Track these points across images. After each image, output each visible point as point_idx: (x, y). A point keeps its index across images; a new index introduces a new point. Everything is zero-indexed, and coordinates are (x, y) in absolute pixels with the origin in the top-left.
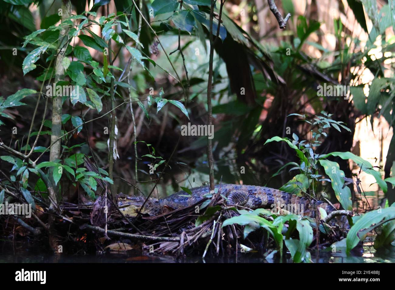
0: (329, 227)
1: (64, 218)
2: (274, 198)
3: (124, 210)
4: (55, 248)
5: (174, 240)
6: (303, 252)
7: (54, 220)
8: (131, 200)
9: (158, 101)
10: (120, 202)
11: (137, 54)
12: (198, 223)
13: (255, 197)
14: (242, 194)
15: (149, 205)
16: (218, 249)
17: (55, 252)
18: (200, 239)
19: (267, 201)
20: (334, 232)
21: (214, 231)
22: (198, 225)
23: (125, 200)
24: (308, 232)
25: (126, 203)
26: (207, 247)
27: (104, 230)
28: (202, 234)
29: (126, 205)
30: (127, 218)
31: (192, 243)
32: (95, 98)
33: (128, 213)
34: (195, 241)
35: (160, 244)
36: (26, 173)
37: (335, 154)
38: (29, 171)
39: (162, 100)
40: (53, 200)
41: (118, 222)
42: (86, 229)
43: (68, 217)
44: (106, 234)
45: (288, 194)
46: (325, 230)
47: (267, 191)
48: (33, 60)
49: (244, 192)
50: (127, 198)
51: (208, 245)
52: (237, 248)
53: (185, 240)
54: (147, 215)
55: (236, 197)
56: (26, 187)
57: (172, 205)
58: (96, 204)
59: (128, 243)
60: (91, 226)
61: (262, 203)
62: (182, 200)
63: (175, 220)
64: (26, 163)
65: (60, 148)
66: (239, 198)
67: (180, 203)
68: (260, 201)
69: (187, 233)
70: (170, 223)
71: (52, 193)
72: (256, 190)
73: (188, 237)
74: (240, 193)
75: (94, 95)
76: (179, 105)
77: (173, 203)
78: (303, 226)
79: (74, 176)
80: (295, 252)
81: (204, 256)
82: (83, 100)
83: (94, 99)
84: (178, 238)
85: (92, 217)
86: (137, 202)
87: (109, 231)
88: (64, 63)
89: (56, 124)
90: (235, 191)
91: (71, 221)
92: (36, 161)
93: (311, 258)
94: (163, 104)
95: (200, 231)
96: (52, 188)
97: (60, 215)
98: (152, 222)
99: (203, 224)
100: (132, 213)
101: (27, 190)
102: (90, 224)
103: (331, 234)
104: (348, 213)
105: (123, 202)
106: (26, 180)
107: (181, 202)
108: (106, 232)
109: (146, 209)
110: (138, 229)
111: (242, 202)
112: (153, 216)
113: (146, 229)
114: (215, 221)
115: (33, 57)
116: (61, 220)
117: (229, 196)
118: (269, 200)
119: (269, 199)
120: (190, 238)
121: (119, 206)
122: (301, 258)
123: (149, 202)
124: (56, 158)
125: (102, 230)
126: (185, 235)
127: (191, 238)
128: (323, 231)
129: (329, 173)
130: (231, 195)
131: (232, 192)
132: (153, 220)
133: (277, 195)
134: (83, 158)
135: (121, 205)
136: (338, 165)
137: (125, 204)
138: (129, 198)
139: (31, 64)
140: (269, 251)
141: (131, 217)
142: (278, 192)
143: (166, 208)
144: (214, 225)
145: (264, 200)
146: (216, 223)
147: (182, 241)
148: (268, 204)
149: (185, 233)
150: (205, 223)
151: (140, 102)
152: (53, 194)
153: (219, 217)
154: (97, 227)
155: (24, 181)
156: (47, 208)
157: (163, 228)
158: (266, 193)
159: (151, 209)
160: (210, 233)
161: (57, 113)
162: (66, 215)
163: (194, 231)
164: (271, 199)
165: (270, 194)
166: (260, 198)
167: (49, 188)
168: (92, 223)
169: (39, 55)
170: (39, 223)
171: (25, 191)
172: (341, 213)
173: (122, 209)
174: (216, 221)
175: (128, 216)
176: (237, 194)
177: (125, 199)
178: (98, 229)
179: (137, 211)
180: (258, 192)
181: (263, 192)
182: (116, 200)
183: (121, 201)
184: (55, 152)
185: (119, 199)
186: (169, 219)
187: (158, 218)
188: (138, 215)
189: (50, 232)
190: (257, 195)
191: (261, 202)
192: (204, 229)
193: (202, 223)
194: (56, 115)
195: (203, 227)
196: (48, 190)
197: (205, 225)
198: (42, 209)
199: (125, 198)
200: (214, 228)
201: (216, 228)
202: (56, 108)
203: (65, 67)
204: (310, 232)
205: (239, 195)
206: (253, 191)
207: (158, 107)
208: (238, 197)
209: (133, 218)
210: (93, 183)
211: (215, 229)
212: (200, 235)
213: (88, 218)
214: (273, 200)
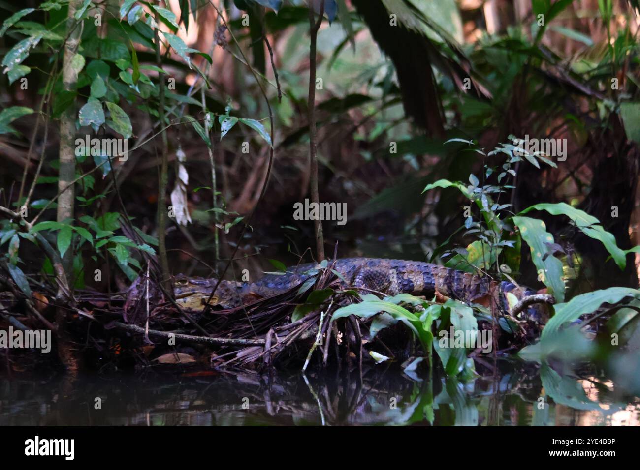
0: (515, 322)
1: (80, 312)
2: (434, 280)
3: (185, 302)
4: (67, 361)
5: (256, 343)
6: (461, 359)
7: (65, 316)
8: (196, 284)
9: (222, 120)
10: (178, 289)
11: (180, 45)
12: (297, 316)
13: (403, 278)
14: (380, 273)
15: (225, 293)
16: (326, 356)
17: (68, 368)
18: (298, 341)
19: (422, 284)
20: (524, 329)
21: (322, 328)
22: (297, 320)
23: (186, 286)
24: (470, 326)
25: (188, 289)
26: (310, 354)
27: (144, 330)
28: (301, 334)
29: (188, 293)
30: (189, 313)
31: (283, 348)
32: (120, 117)
33: (191, 306)
34: (288, 344)
35: (237, 353)
36: (15, 241)
37: (539, 207)
38: (20, 237)
39: (228, 119)
40: (62, 284)
41: (173, 320)
42: (114, 328)
43: (88, 311)
44: (146, 337)
45: (459, 272)
46: (510, 328)
47: (423, 269)
48: (17, 58)
49: (383, 269)
50: (190, 283)
51: (311, 351)
52: (361, 356)
53: (272, 344)
54: (219, 307)
55: (369, 278)
56: (16, 262)
57: (264, 293)
58: (132, 290)
59: (190, 354)
60: (123, 325)
61: (415, 288)
62: (281, 283)
63: (263, 313)
64: (16, 225)
65: (73, 200)
66: (374, 279)
67: (278, 289)
68: (411, 284)
69: (278, 332)
70: (256, 320)
71: (61, 273)
72: (404, 267)
73: (278, 338)
74: (377, 272)
75: (118, 113)
76: (256, 126)
77: (265, 289)
78: (461, 316)
79: (92, 243)
80: (448, 358)
81: (304, 368)
82: (100, 120)
83: (118, 118)
84: (262, 341)
85: (125, 310)
86: (207, 288)
87: (151, 331)
88: (74, 62)
89: (66, 162)
90: (368, 268)
91: (91, 316)
92: (33, 222)
93: (474, 368)
94: (230, 125)
95: (299, 329)
96: (61, 264)
97: (74, 308)
98: (227, 318)
99: (305, 318)
100: (198, 307)
101: (17, 267)
102: (123, 321)
103: (520, 334)
104: (547, 299)
105: (183, 289)
106: (16, 251)
107: (279, 287)
108: (147, 332)
109: (221, 299)
110: (203, 330)
111: (379, 286)
112: (229, 309)
113: (217, 329)
114: (322, 313)
115: (17, 54)
116: (75, 316)
117: (358, 277)
118: (427, 283)
119: (426, 281)
120: (280, 340)
121: (176, 295)
122: (459, 367)
123: (226, 288)
124: (67, 218)
125: (141, 329)
126: (273, 336)
127: (283, 339)
128: (507, 329)
129: (526, 237)
130: (361, 274)
131: (362, 270)
132: (228, 316)
133: (440, 274)
134: (118, 219)
135: (180, 293)
136: (543, 224)
137: (186, 291)
138: (193, 281)
139: (15, 64)
140: (409, 360)
141: (195, 312)
142: (441, 269)
143: (252, 297)
144: (322, 318)
145: (418, 283)
146: (325, 315)
147: (268, 345)
148: (424, 289)
149: (273, 332)
150: (307, 316)
151: (197, 122)
152: (63, 275)
153: (330, 306)
154: (132, 326)
155: (12, 252)
156: (53, 298)
157: (244, 328)
158: (421, 272)
159: (228, 299)
160: (315, 331)
161: (68, 144)
162: (84, 308)
163: (288, 329)
164: (429, 281)
165: (428, 273)
166: (411, 280)
167: (56, 265)
168: (126, 320)
169: (28, 49)
170: (40, 321)
171: (14, 269)
172: (536, 299)
173: (181, 300)
174: (324, 313)
175: (189, 311)
176: (372, 272)
177: (187, 284)
178: (134, 329)
179: (203, 302)
180: (409, 270)
181: (416, 270)
182: (171, 285)
183: (180, 287)
184: (65, 208)
185: (176, 284)
186: (254, 312)
187: (236, 311)
188: (205, 308)
189: (59, 337)
190: (406, 274)
191: (413, 286)
192: (306, 325)
193: (304, 316)
194: (65, 147)
195: (304, 322)
196: (54, 268)
197: (307, 320)
198: (45, 300)
199: (185, 281)
200: (321, 324)
201: (326, 324)
202: (65, 137)
203: (76, 69)
204: (473, 326)
205: (375, 275)
206: (400, 269)
207: (222, 130)
208: (372, 278)
209: (198, 314)
210: (121, 253)
211: (323, 326)
212: (297, 334)
213: (118, 312)
214: (433, 282)
